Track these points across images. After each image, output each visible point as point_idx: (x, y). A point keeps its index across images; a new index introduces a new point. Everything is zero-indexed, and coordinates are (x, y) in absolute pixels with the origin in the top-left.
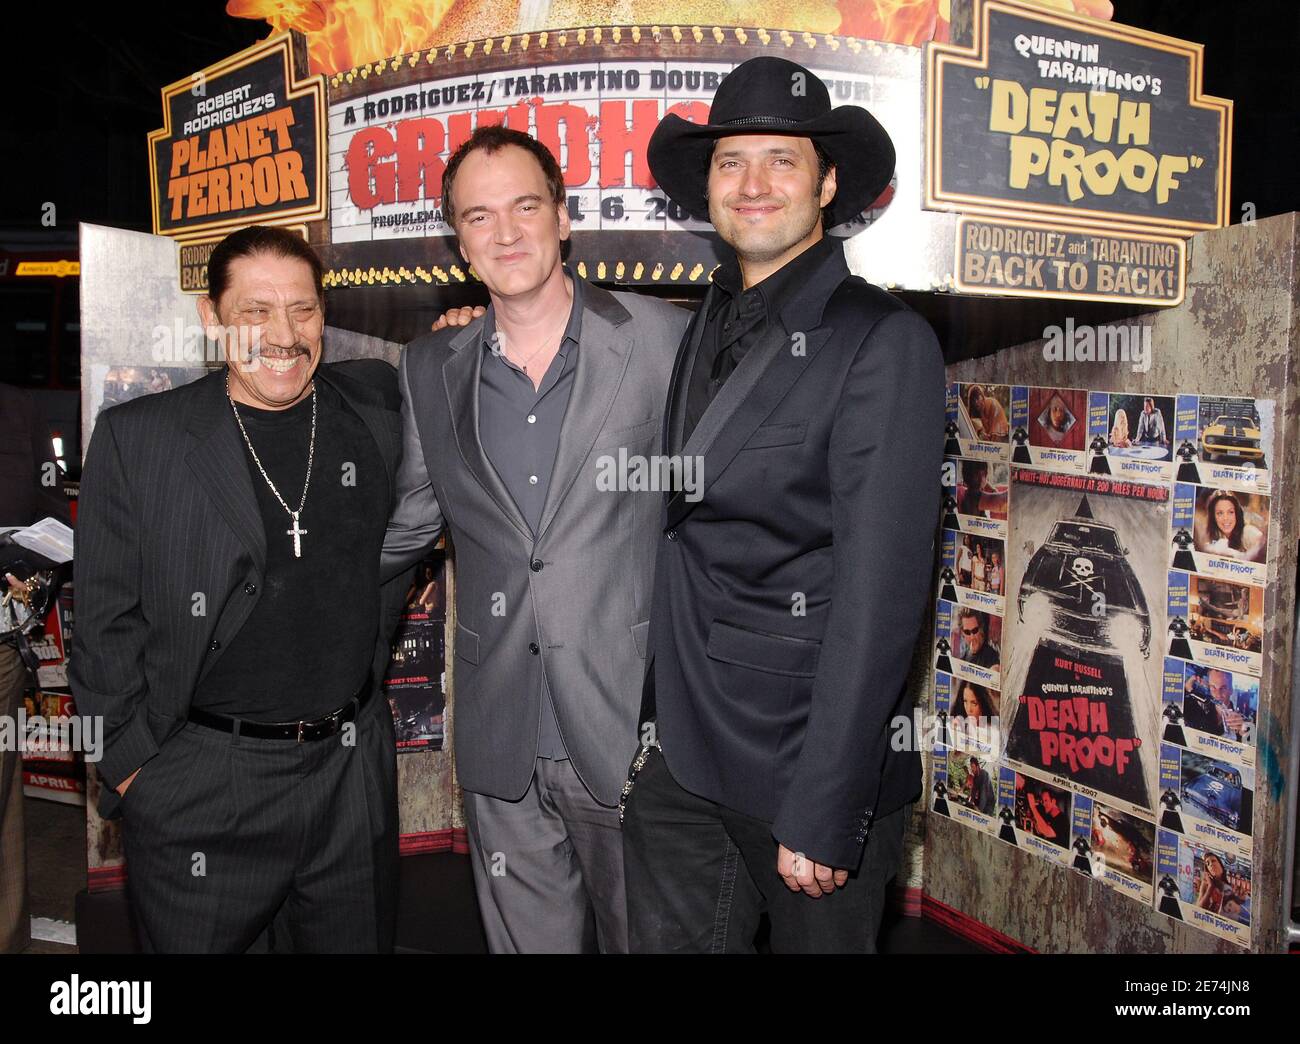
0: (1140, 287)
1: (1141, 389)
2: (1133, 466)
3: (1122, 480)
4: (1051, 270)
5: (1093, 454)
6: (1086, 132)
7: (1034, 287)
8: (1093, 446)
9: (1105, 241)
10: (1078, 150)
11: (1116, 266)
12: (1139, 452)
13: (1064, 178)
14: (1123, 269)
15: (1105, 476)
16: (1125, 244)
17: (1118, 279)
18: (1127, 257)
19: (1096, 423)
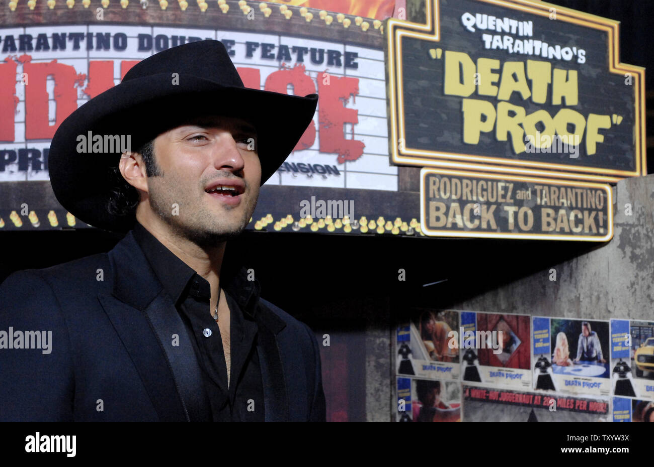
0: (577, 226)
1: (579, 315)
2: (575, 383)
3: (566, 395)
4: (502, 214)
5: (538, 372)
6: (526, 95)
7: (489, 229)
8: (538, 365)
9: (546, 188)
10: (520, 110)
11: (556, 209)
12: (580, 370)
13: (509, 135)
14: (562, 212)
15: (550, 392)
16: (563, 190)
17: (559, 220)
18: (564, 201)
19: (539, 345)
